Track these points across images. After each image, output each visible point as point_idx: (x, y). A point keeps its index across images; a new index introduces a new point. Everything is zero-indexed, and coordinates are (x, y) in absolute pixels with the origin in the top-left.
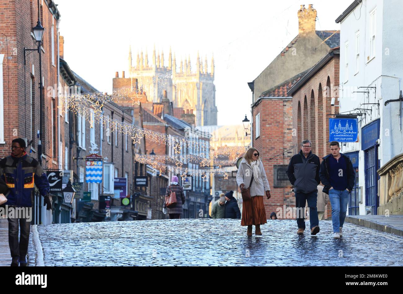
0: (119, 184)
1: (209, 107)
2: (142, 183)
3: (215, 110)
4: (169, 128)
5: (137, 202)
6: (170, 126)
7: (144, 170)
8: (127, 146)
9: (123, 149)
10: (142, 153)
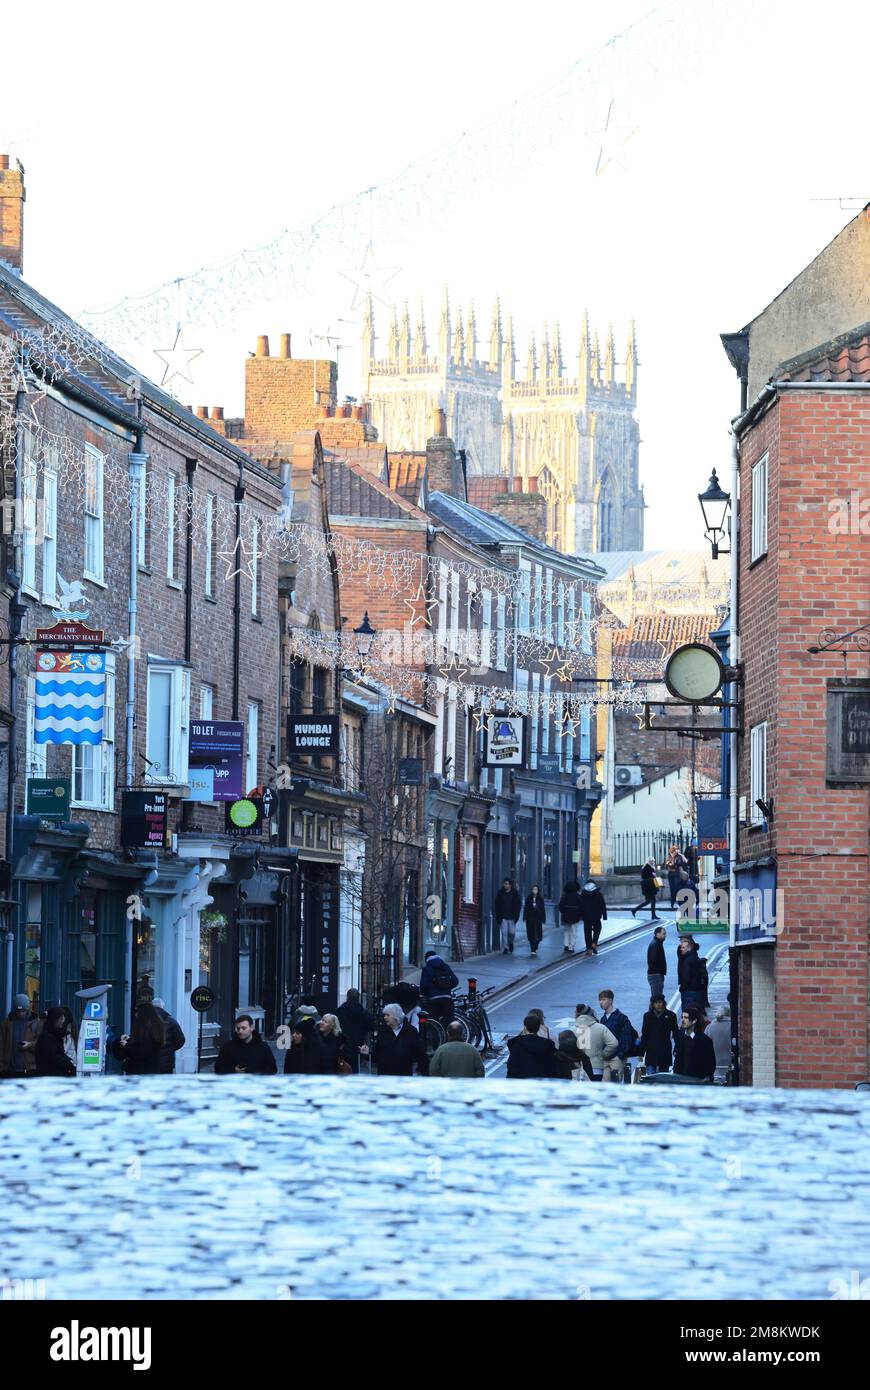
0: (214, 747)
1: (619, 492)
2: (316, 742)
3: (636, 503)
4: (440, 539)
5: (298, 813)
6: (442, 533)
7: (330, 690)
8: (259, 598)
9: (236, 611)
10: (323, 626)
